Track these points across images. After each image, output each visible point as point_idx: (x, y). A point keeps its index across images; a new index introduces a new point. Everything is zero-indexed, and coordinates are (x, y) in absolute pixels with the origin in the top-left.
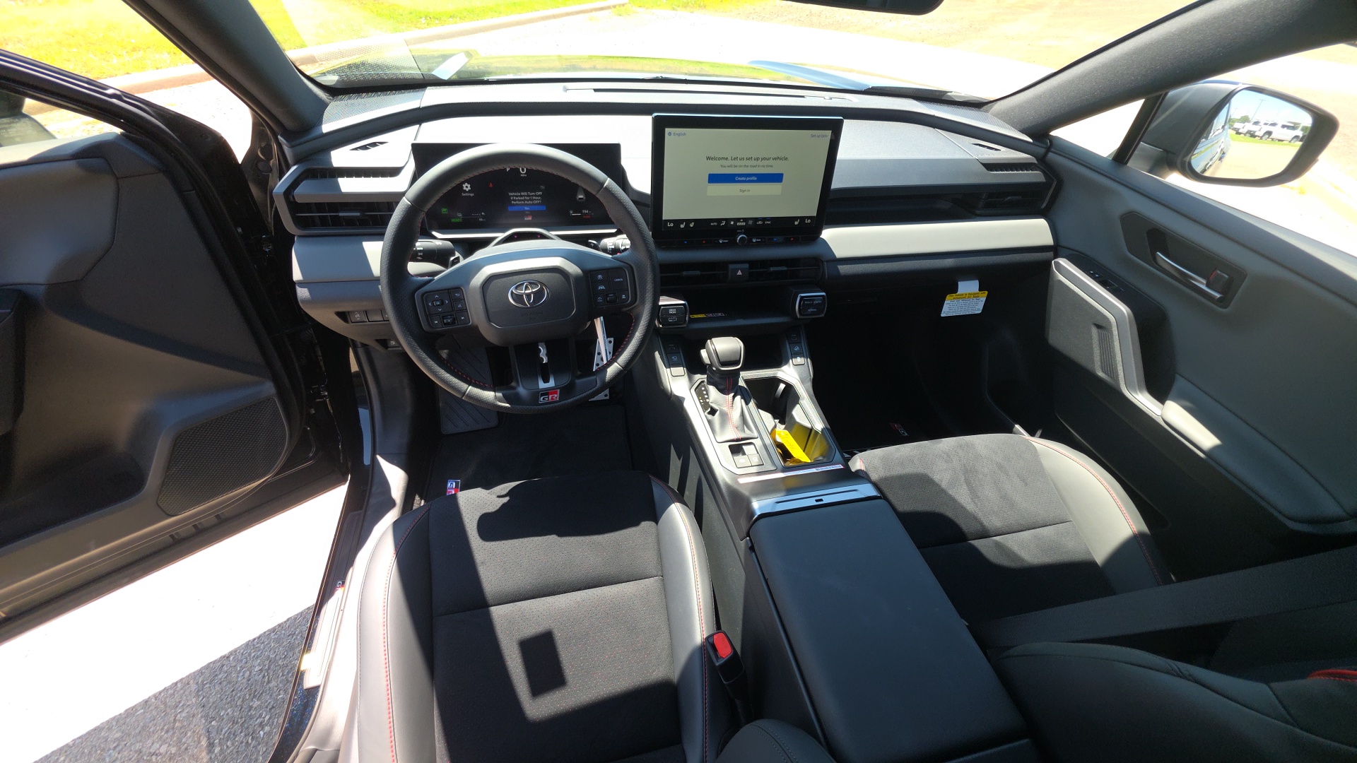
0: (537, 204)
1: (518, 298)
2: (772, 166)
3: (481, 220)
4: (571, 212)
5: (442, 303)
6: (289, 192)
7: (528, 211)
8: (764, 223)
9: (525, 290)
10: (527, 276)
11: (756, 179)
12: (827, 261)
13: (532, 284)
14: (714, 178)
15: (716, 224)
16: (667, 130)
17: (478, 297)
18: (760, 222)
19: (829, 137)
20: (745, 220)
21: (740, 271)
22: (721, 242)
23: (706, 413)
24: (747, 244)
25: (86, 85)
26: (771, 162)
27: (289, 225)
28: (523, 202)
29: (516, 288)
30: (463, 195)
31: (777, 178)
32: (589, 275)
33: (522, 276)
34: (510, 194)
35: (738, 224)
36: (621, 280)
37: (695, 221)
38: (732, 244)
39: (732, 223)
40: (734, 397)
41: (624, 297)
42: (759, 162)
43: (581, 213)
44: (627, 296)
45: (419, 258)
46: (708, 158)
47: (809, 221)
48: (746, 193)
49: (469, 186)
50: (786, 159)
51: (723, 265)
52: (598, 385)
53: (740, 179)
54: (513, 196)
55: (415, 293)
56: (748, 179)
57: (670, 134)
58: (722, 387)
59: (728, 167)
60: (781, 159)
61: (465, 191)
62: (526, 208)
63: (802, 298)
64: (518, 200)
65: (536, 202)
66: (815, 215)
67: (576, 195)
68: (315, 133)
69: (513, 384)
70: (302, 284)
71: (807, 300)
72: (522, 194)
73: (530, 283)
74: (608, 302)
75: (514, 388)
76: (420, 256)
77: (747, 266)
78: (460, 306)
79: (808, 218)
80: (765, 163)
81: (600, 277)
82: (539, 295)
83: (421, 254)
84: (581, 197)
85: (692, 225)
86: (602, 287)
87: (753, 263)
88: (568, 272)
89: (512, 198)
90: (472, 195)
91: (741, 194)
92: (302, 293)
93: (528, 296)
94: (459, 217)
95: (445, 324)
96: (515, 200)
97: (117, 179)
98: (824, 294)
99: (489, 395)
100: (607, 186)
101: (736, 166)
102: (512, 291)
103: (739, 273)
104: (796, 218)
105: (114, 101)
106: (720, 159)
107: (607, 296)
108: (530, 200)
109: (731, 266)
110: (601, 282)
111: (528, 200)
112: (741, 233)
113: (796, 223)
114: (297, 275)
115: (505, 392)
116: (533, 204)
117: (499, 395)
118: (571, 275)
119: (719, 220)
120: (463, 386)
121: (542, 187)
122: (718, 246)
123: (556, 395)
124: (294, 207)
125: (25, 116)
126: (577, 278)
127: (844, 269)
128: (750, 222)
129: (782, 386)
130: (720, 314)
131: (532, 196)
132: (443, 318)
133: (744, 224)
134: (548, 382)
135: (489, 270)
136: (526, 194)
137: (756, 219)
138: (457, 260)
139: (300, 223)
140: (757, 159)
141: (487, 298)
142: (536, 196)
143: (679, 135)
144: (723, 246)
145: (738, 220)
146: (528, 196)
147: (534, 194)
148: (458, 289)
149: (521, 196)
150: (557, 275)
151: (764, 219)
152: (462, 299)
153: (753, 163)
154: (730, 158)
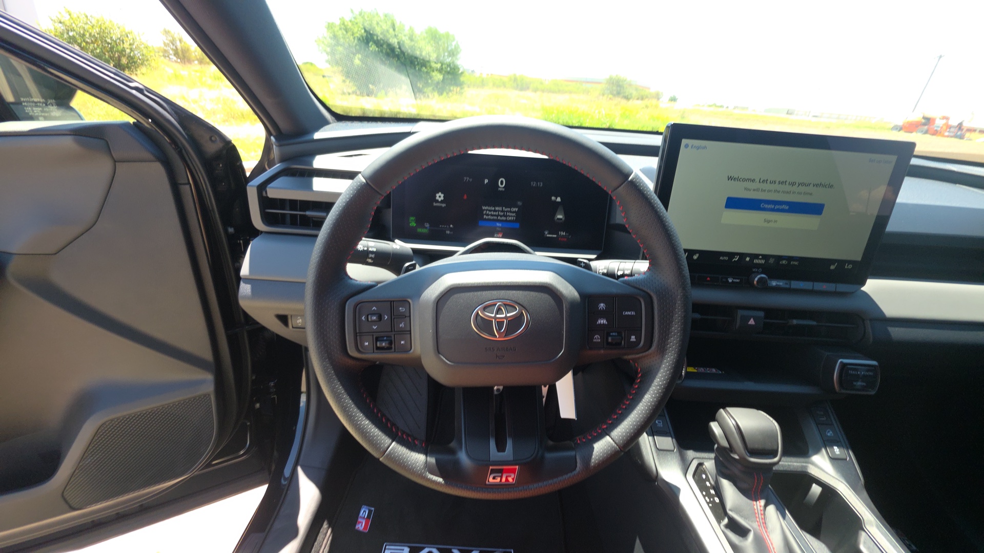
0: (510, 221)
1: (485, 325)
2: (811, 194)
3: (448, 232)
4: (546, 233)
5: (380, 317)
6: (262, 188)
7: (499, 227)
8: (789, 263)
9: (497, 313)
10: (502, 293)
11: (787, 208)
12: (871, 320)
13: (509, 306)
14: (733, 203)
15: (726, 258)
16: (684, 142)
17: (429, 315)
18: (784, 262)
19: (893, 164)
20: (765, 257)
21: (752, 320)
22: (730, 280)
23: (723, 528)
24: (764, 287)
25: (112, 75)
26: (811, 189)
27: (257, 221)
28: (495, 218)
29: (485, 308)
30: (435, 204)
31: (815, 209)
32: (589, 300)
33: (495, 293)
34: (484, 208)
35: (756, 261)
36: (633, 313)
37: (701, 253)
38: (746, 285)
39: (748, 259)
40: (766, 506)
41: (633, 338)
42: (795, 188)
43: (557, 234)
44: (639, 339)
45: (370, 261)
46: (730, 178)
47: (850, 266)
48: (771, 225)
49: (442, 196)
50: (831, 186)
51: (728, 310)
52: (578, 469)
53: (766, 206)
54: (487, 210)
55: (347, 300)
56: (777, 207)
57: (687, 146)
58: (745, 486)
59: (754, 190)
60: (825, 186)
61: (437, 201)
62: (498, 224)
63: (843, 366)
64: (492, 215)
65: (510, 218)
66: (859, 259)
67: (554, 214)
68: (307, 138)
69: (453, 444)
70: (247, 280)
71: (851, 369)
72: (497, 208)
73: (505, 305)
74: (608, 343)
75: (453, 452)
76: (371, 258)
77: (761, 314)
78: (402, 325)
79: (850, 262)
80: (802, 189)
81: (602, 306)
82: (515, 322)
83: (373, 256)
84: (560, 217)
85: (695, 257)
86: (602, 321)
87: (770, 312)
88: (561, 293)
89: (485, 212)
90: (444, 205)
91: (766, 225)
92: (245, 289)
93: (500, 324)
94: (426, 228)
95: (378, 348)
96: (488, 215)
97: (115, 161)
98: (874, 363)
99: (418, 459)
100: (633, 179)
101: (765, 191)
102: (477, 313)
103: (752, 322)
104: (832, 261)
105: (134, 92)
106: (744, 180)
107: (608, 335)
108: (504, 216)
109: (741, 313)
110: (602, 314)
111: (501, 216)
112: (758, 273)
113: (832, 267)
114: (245, 270)
115: (441, 457)
116: (506, 221)
117: (432, 460)
118: (566, 298)
119: (732, 255)
120: (385, 440)
121: (520, 203)
122: (726, 286)
123: (513, 476)
124: (266, 203)
125: (72, 109)
126: (573, 305)
127: (897, 333)
128: (771, 261)
129: (816, 489)
130: (714, 370)
131: (507, 212)
132: (377, 339)
133: (763, 262)
134: (504, 451)
135: (450, 280)
136: (500, 209)
137: (780, 258)
138: (414, 267)
139: (268, 219)
140: (793, 184)
141: (441, 318)
142: (511, 212)
143: (698, 148)
144: (733, 287)
145: (756, 256)
146: (502, 211)
147: (509, 209)
148: (404, 302)
149: (495, 211)
150: (545, 297)
151: (790, 259)
152: (407, 317)
153: (787, 188)
154: (757, 180)
